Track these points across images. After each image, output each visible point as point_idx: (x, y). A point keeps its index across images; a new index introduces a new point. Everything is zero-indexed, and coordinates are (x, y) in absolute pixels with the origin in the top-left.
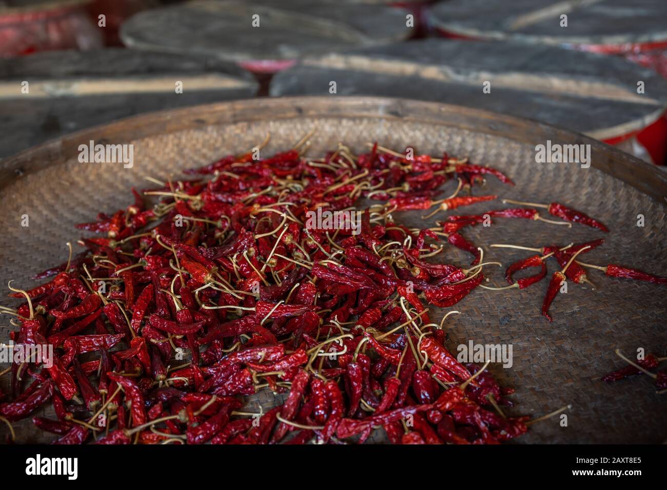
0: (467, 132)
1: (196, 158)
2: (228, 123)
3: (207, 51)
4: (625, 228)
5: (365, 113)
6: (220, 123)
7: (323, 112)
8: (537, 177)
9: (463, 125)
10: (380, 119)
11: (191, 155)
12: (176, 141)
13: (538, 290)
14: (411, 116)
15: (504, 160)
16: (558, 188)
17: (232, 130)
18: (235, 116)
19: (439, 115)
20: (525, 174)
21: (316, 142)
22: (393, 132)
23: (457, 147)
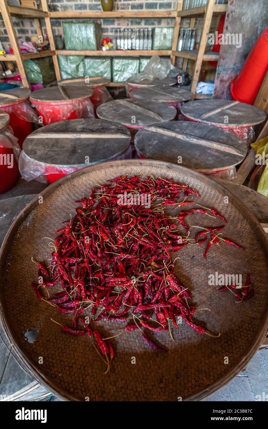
0: (189, 176)
1: (110, 176)
2: (120, 166)
3: (118, 122)
4: (232, 222)
5: (160, 166)
6: (117, 166)
7: (147, 164)
8: (208, 196)
9: (188, 174)
10: (164, 168)
11: (109, 175)
12: (105, 171)
13: (204, 245)
14: (173, 169)
15: (199, 187)
16: (214, 201)
17: (121, 168)
18: (122, 164)
19: (182, 170)
20: (205, 193)
21: (145, 173)
22: (167, 172)
23: (185, 180)
